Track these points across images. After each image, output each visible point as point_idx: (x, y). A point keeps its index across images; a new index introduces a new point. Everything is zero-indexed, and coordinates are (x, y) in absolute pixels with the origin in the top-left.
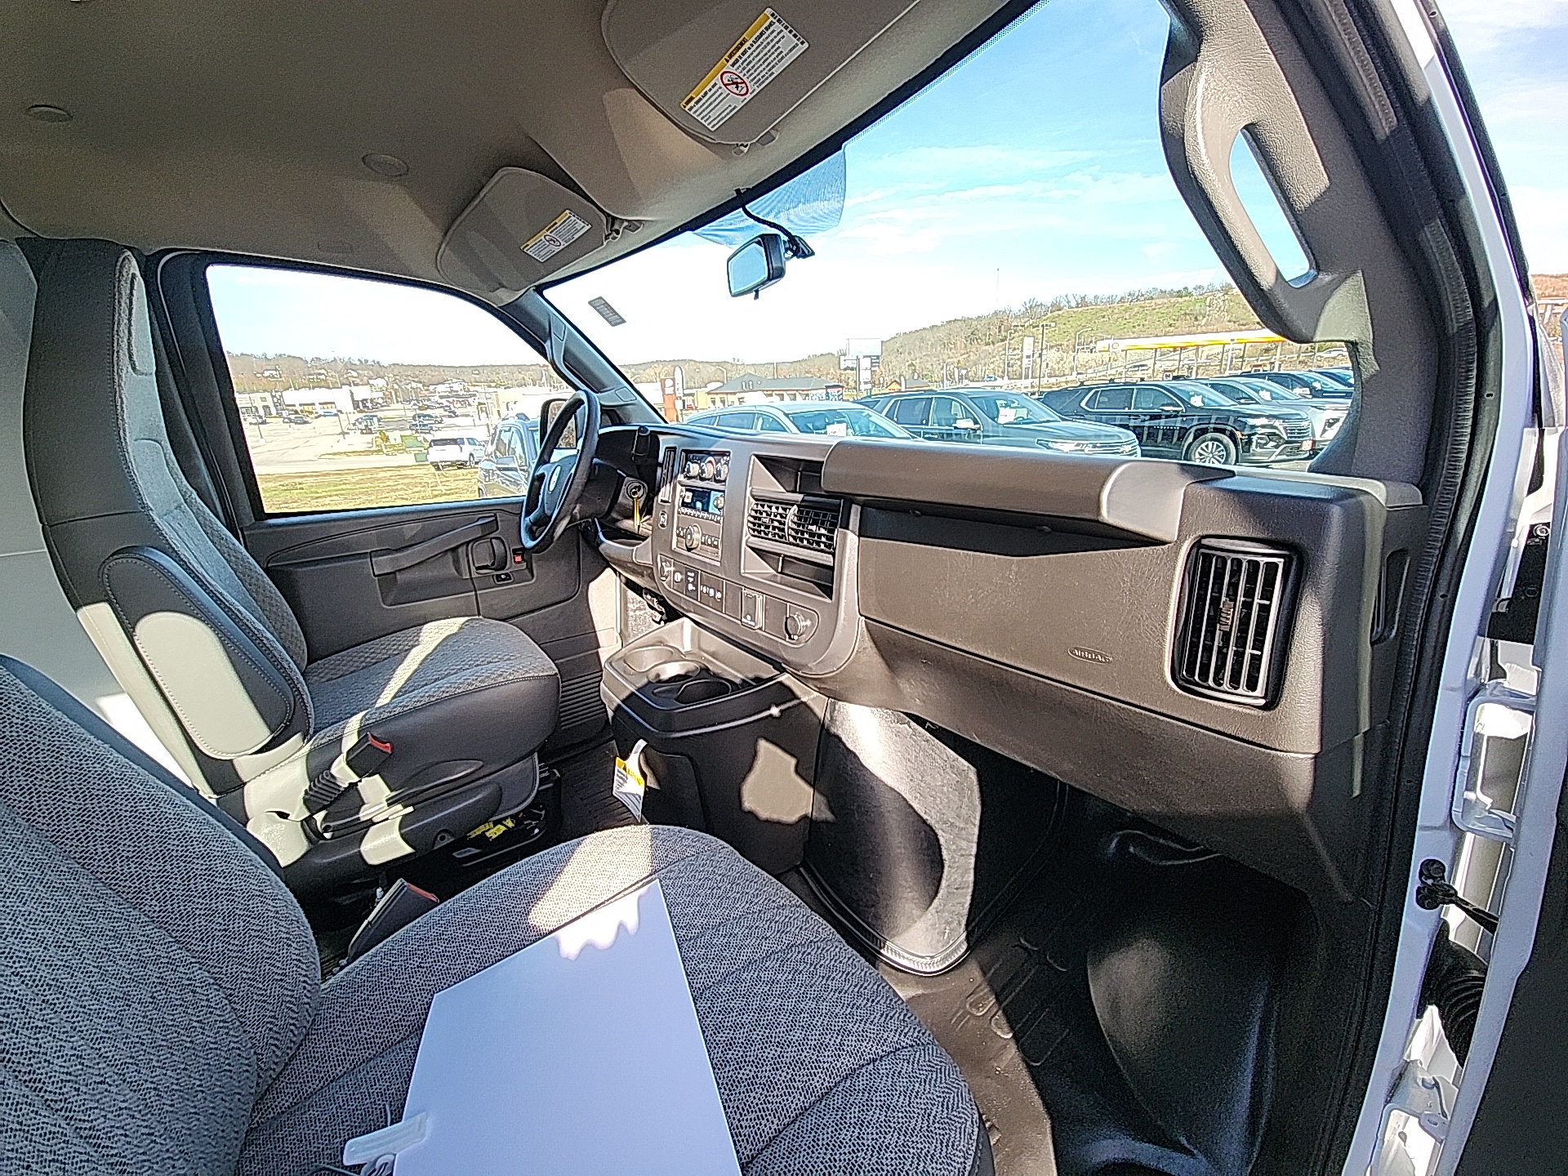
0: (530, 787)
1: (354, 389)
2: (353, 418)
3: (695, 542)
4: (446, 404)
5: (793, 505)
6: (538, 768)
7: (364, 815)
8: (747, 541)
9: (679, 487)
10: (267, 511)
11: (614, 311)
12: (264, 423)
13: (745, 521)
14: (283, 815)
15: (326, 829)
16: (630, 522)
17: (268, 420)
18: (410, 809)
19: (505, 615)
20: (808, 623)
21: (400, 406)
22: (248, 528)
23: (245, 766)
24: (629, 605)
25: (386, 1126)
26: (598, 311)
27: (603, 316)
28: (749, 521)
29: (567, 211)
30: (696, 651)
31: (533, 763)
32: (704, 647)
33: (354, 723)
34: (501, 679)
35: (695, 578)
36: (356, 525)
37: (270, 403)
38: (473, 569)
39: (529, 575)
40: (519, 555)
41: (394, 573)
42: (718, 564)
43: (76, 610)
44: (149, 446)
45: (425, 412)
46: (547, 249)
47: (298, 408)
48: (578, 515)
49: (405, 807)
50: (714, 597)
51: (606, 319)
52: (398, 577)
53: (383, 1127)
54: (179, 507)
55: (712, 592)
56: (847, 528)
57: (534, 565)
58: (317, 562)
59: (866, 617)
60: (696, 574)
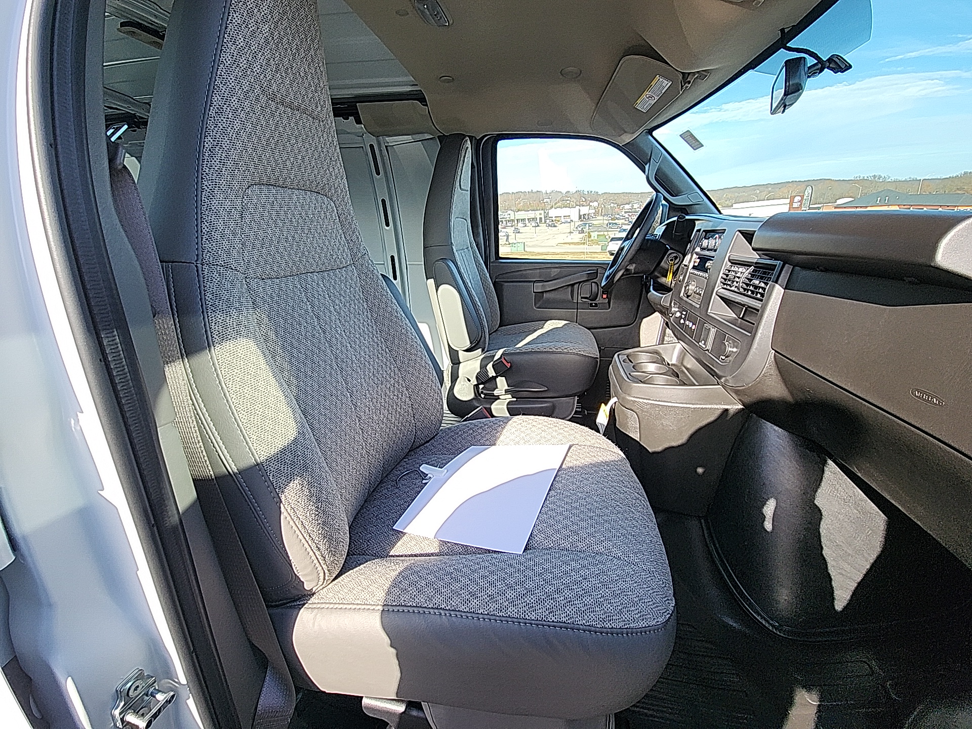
0: (569, 413)
1: (581, 208)
2: (577, 224)
3: (690, 291)
4: (627, 216)
5: (750, 266)
6: (575, 406)
7: (496, 393)
8: (717, 292)
9: (695, 256)
10: (500, 256)
11: (696, 139)
12: (538, 226)
13: (720, 277)
14: (469, 380)
15: (482, 392)
16: (664, 279)
17: (540, 225)
18: (515, 399)
19: (589, 326)
20: (735, 350)
21: (602, 218)
22: (492, 262)
23: (462, 355)
24: (665, 338)
25: (436, 467)
26: (685, 141)
27: (689, 144)
28: (722, 278)
29: (658, 76)
30: (680, 365)
31: (574, 401)
32: (685, 364)
33: (500, 352)
34: (565, 351)
35: (685, 315)
36: (533, 266)
37: (542, 216)
38: (579, 297)
39: (608, 306)
40: (605, 294)
41: (542, 292)
42: (698, 306)
43: (427, 279)
44: (462, 221)
45: (614, 222)
46: (648, 104)
47: (554, 219)
48: (633, 271)
49: (513, 397)
50: (691, 328)
51: (691, 146)
52: (544, 295)
53: (435, 466)
54: (468, 248)
55: (691, 325)
56: (776, 282)
57: (612, 301)
58: (512, 282)
59: (776, 351)
60: (687, 312)
